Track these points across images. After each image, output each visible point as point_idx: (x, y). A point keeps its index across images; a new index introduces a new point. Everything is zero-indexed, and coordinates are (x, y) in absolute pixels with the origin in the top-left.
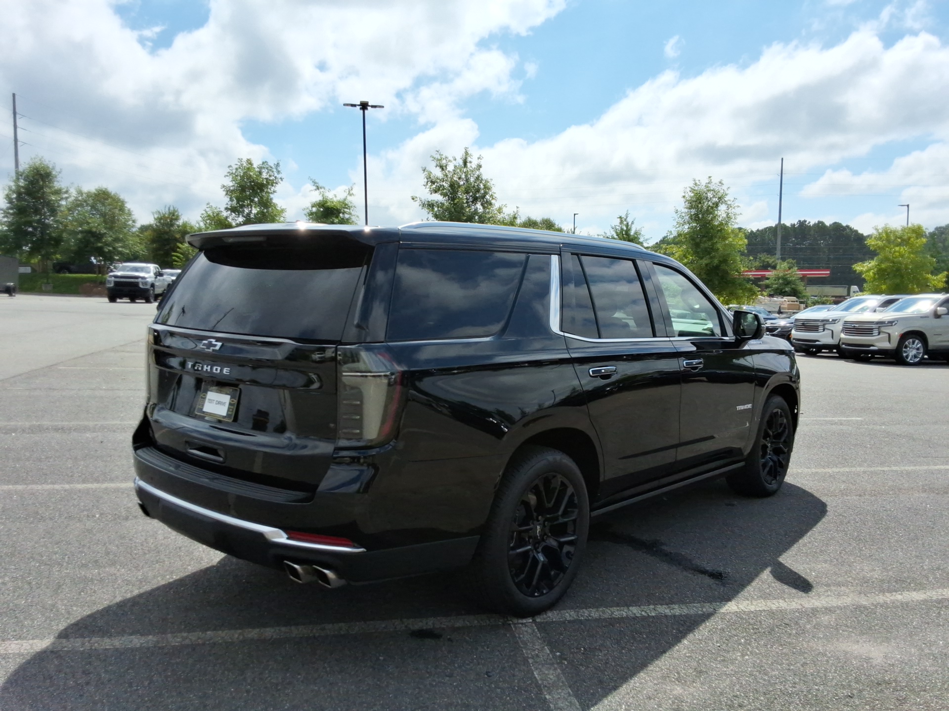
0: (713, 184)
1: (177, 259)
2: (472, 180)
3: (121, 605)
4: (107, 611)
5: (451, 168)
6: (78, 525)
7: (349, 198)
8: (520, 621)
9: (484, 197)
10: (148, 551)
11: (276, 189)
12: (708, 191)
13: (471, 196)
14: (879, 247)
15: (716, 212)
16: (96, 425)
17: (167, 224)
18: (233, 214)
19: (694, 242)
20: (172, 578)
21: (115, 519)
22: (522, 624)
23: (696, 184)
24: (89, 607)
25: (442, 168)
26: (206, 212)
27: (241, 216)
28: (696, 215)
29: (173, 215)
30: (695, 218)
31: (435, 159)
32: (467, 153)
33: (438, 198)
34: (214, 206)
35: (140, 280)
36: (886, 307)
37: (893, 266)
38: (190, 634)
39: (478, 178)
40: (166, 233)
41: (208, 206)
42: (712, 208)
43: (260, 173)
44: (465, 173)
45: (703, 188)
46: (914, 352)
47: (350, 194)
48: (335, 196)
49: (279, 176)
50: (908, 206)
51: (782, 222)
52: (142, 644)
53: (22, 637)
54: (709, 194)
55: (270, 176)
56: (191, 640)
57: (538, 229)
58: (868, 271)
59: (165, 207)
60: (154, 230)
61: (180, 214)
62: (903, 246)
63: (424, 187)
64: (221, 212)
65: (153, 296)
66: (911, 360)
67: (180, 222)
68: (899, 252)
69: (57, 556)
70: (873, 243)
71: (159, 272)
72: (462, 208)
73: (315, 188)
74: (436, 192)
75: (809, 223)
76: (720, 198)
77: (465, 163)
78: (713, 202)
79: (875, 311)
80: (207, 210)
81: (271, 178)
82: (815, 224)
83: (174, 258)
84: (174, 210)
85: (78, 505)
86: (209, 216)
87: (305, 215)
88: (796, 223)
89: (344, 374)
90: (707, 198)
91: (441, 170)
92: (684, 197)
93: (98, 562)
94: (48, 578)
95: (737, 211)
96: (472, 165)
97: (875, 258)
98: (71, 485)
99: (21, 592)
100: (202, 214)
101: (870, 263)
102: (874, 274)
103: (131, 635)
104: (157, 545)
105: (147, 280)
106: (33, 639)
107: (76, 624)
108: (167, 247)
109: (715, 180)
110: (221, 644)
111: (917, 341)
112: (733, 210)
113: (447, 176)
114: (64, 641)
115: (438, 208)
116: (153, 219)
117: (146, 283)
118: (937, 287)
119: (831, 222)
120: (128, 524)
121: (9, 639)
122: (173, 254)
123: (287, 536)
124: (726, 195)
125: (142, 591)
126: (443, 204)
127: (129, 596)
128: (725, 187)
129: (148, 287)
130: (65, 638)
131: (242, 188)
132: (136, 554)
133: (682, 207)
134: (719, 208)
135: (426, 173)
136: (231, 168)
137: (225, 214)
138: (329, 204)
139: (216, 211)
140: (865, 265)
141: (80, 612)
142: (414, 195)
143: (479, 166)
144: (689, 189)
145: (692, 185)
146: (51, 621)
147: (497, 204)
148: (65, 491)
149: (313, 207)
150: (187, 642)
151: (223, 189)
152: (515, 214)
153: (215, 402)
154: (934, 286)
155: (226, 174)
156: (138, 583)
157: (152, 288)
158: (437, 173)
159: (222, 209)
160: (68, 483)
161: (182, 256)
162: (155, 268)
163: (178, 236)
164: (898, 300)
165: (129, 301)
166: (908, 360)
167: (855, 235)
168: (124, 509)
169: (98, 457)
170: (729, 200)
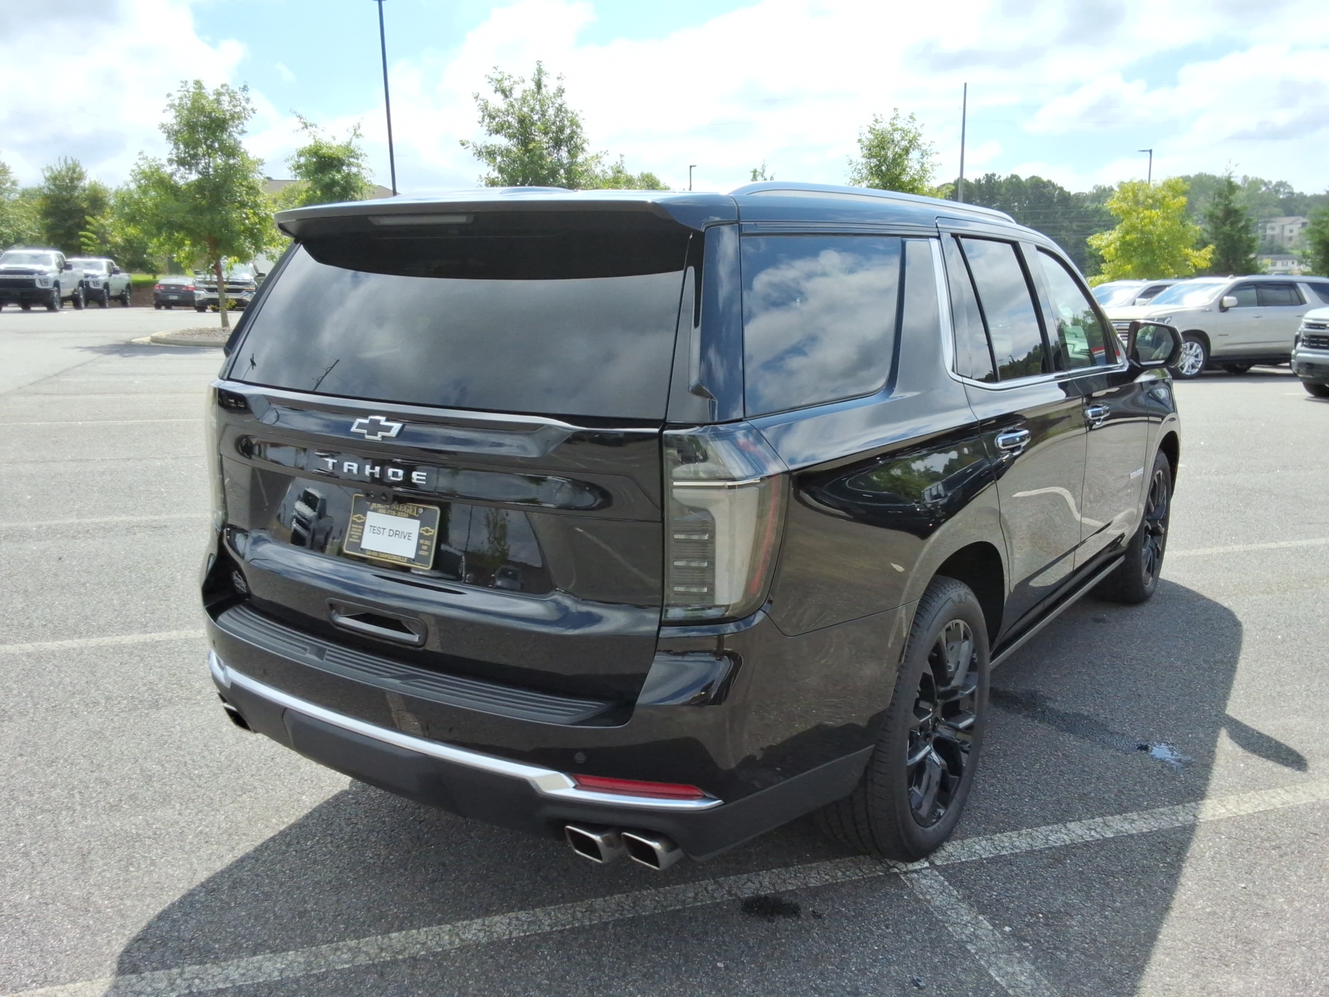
0: (901, 119)
1: (86, 241)
2: (551, 112)
3: (211, 887)
4: (187, 902)
5: (517, 93)
6: (74, 723)
7: (355, 143)
8: (911, 867)
9: (571, 138)
10: (219, 768)
11: (245, 129)
12: (894, 130)
13: (551, 138)
14: (1123, 211)
15: (906, 162)
16: (40, 527)
17: (66, 188)
18: (182, 168)
20: (284, 823)
21: (136, 708)
22: (915, 871)
23: (876, 121)
24: (153, 897)
25: (505, 93)
26: (139, 167)
27: (194, 172)
28: (879, 166)
29: (74, 172)
31: (492, 79)
32: (540, 71)
33: (501, 141)
34: (150, 157)
35: (35, 277)
36: (1151, 297)
37: (1142, 239)
38: (363, 941)
39: (559, 109)
40: (67, 201)
41: (141, 156)
42: (900, 156)
43: (218, 101)
44: (540, 101)
45: (885, 126)
46: (1192, 360)
47: (357, 136)
48: (334, 138)
49: (249, 106)
50: (1151, 151)
51: (964, 177)
52: (281, 971)
53: (50, 979)
54: (895, 136)
55: (235, 106)
56: (367, 954)
57: (636, 189)
58: (1108, 246)
59: (59, 160)
60: (46, 197)
61: (84, 170)
62: (1155, 209)
63: (480, 125)
64: (163, 166)
65: (58, 300)
66: (1187, 371)
67: (86, 183)
68: (1150, 218)
69: (58, 791)
70: (1115, 206)
71: (65, 263)
72: (541, 157)
73: (302, 126)
74: (497, 132)
75: (1000, 177)
76: (910, 141)
77: (539, 85)
78: (902, 147)
79: (1134, 304)
80: (140, 163)
81: (237, 110)
82: (1007, 179)
83: (82, 239)
84: (74, 164)
85: (60, 683)
86: (143, 172)
87: (290, 168)
88: (982, 178)
89: (675, 484)
90: (893, 141)
91: (502, 97)
92: (860, 141)
93: (137, 799)
94: (56, 839)
95: (935, 159)
96: (550, 88)
97: (1117, 227)
98: (36, 644)
99: (17, 874)
100: (133, 171)
101: (1110, 234)
102: (1117, 250)
103: (255, 954)
104: (230, 755)
105: (48, 275)
106: (73, 981)
107: (141, 939)
108: (70, 223)
109: (904, 114)
110: (425, 959)
111: (1196, 345)
112: (930, 159)
113: (512, 106)
114: (133, 978)
115: (502, 157)
116: (44, 180)
117: (46, 282)
118: (1199, 267)
119: (1028, 177)
120: (163, 715)
121: (26, 985)
122: (80, 233)
123: (573, 785)
124: (920, 135)
125: (239, 854)
126: (508, 151)
127: (219, 866)
128: (917, 124)
129: (50, 286)
130: (133, 972)
131: (191, 127)
132: (200, 776)
133: (858, 156)
134: (910, 156)
135: (479, 102)
136: (171, 98)
137: (169, 169)
138: (324, 150)
139: (154, 164)
140: (1104, 237)
141: (144, 911)
142: (464, 139)
143: (561, 92)
144: (867, 130)
145: (871, 123)
146: (94, 934)
147: (590, 150)
148: (29, 655)
149: (300, 155)
150: (362, 960)
151: (163, 129)
152: (619, 167)
153: (386, 532)
154: (1195, 266)
155: (165, 108)
156: (225, 837)
157: (56, 288)
158: (498, 102)
159: (164, 161)
160: (27, 640)
161: (94, 236)
162: (58, 256)
163: (85, 205)
164: (1165, 287)
165: (20, 309)
166: (1184, 372)
167: (1059, 193)
168: (145, 685)
169: (63, 587)
170: (924, 144)
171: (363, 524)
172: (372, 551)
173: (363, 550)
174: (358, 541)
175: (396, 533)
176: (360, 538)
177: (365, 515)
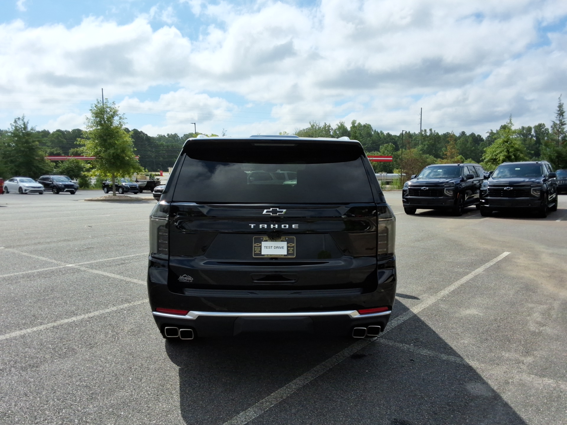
12: (107, 107)
15: (113, 121)
19: (102, 139)
23: (98, 103)
28: (100, 121)
30: (99, 123)
54: (107, 109)
76: (114, 112)
78: (110, 114)
89: (379, 220)
90: (107, 112)
95: (125, 121)
109: (110, 101)
112: (123, 120)
119: (132, 129)
123: (359, 313)
124: (118, 111)
128: (116, 106)
133: (90, 116)
134: (114, 119)
144: (94, 106)
145: (95, 103)
153: (273, 248)
167: (146, 136)
170: (120, 114)
171: (261, 246)
172: (267, 255)
173: (264, 255)
174: (260, 252)
175: (277, 247)
176: (261, 251)
177: (261, 243)
